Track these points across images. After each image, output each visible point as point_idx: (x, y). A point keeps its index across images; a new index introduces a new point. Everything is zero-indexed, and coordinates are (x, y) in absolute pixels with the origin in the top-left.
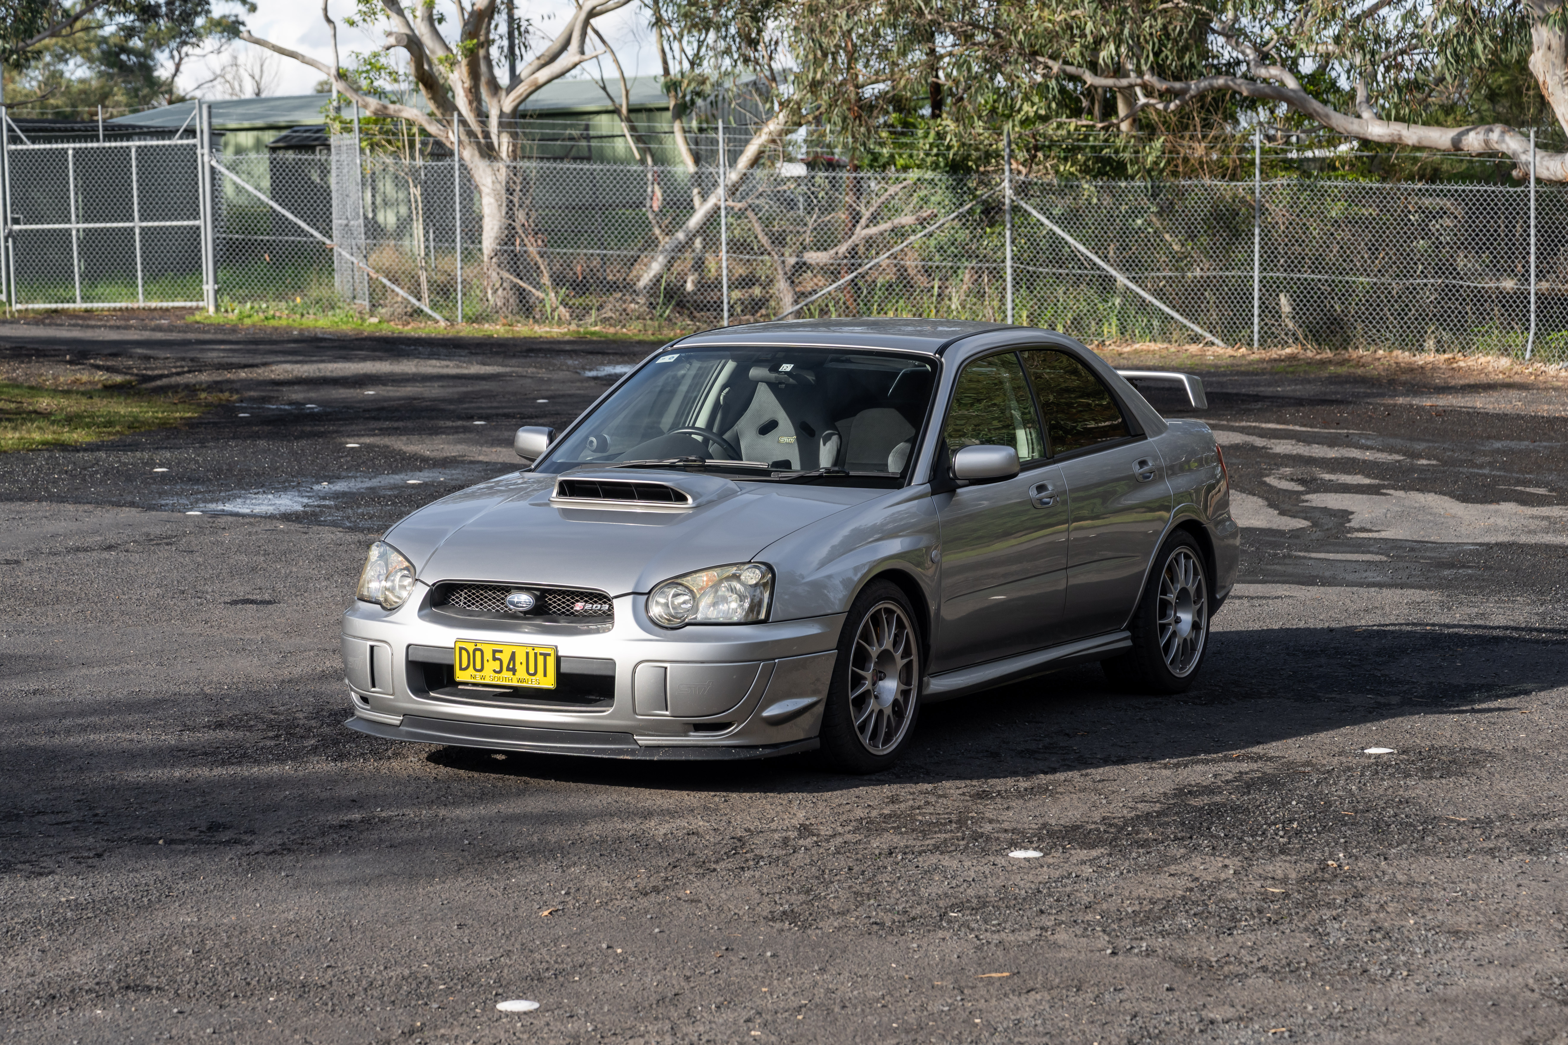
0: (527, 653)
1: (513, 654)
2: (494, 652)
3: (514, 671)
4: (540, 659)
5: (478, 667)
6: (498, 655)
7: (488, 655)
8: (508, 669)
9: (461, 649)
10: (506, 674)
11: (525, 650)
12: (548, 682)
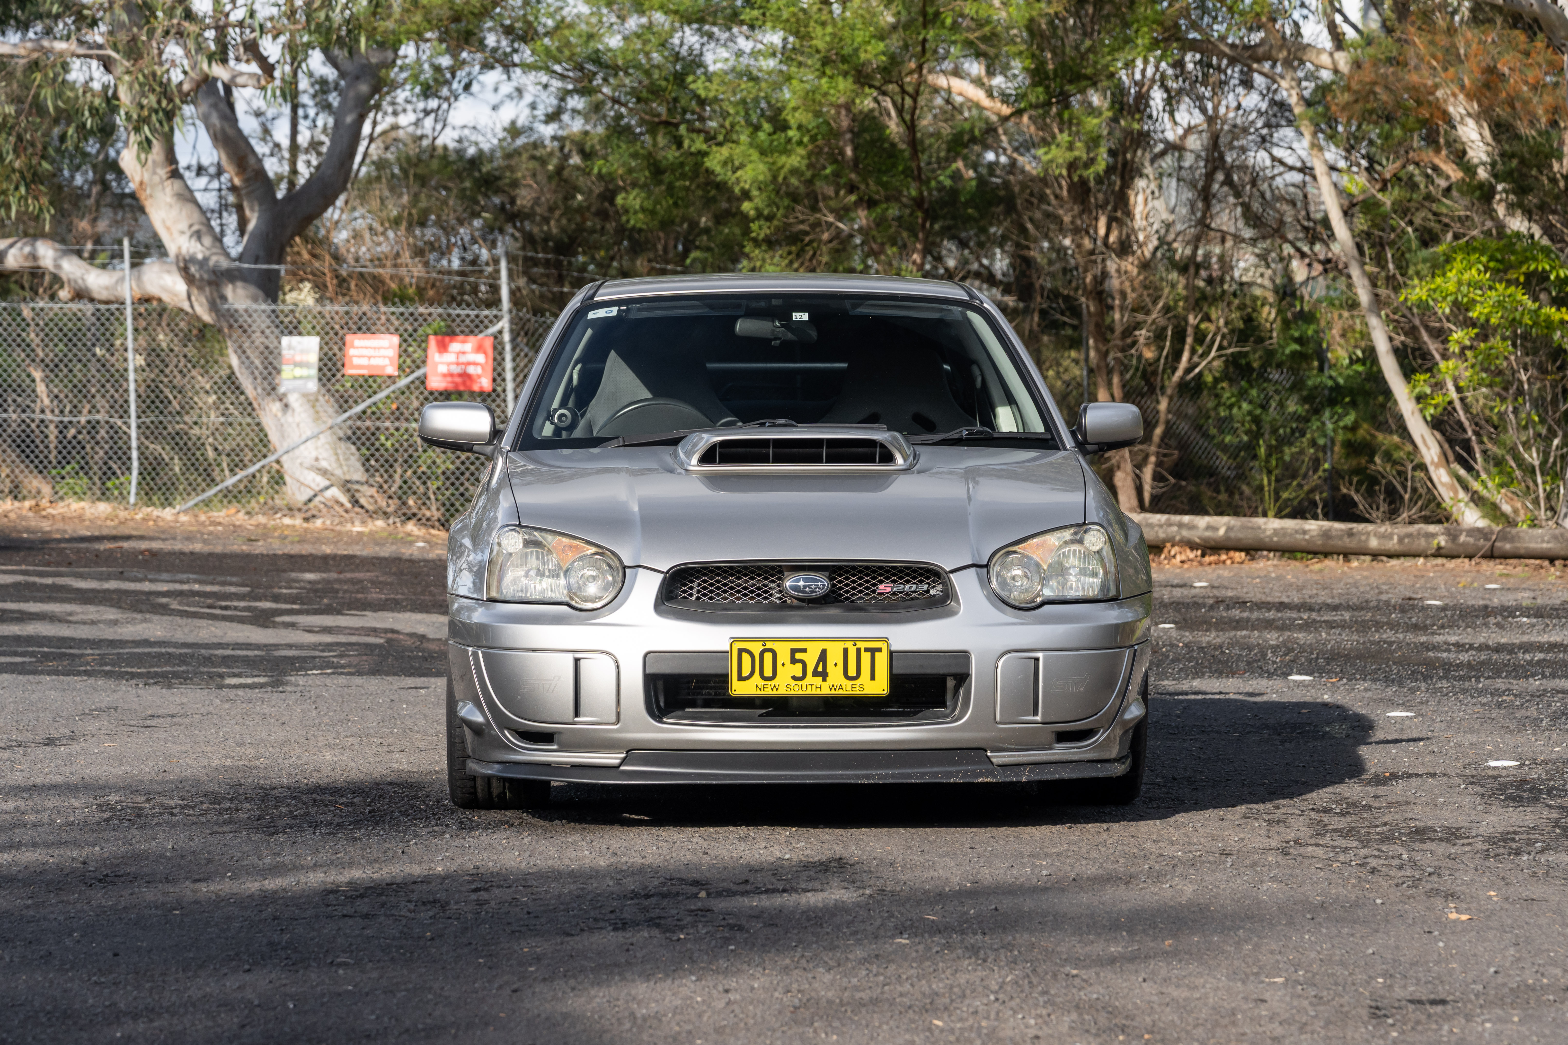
0: (846, 651)
1: (824, 653)
2: (794, 651)
3: (824, 675)
4: (866, 657)
5: (768, 672)
6: (798, 656)
7: (784, 656)
8: (816, 673)
9: (741, 651)
10: (810, 679)
11: (841, 646)
12: (879, 687)
